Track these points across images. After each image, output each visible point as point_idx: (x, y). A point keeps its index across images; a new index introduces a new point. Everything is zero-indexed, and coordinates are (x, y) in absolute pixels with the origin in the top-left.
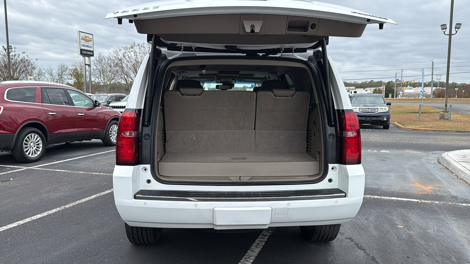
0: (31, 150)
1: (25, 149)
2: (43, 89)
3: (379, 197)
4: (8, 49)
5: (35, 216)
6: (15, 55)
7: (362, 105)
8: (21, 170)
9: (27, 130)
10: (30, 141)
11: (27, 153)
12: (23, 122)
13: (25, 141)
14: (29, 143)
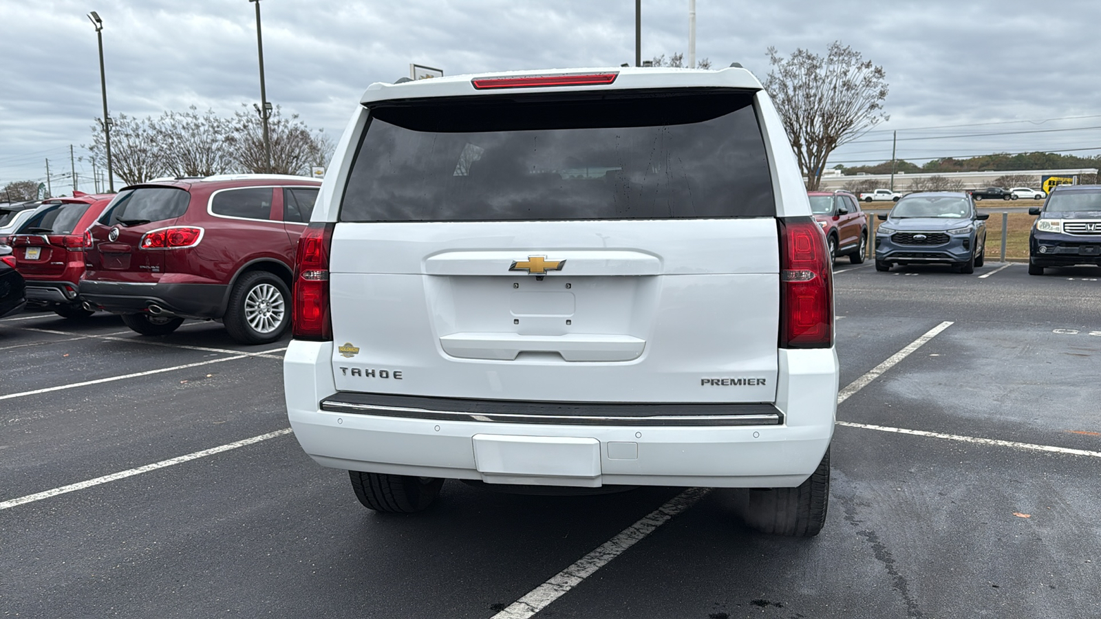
0: (260, 318)
1: (248, 316)
2: (289, 191)
3: (1009, 444)
4: (265, 109)
5: (217, 448)
6: (279, 122)
7: (1073, 215)
8: (235, 358)
9: (253, 276)
10: (260, 300)
11: (253, 325)
12: (246, 259)
13: (249, 299)
14: (257, 303)
